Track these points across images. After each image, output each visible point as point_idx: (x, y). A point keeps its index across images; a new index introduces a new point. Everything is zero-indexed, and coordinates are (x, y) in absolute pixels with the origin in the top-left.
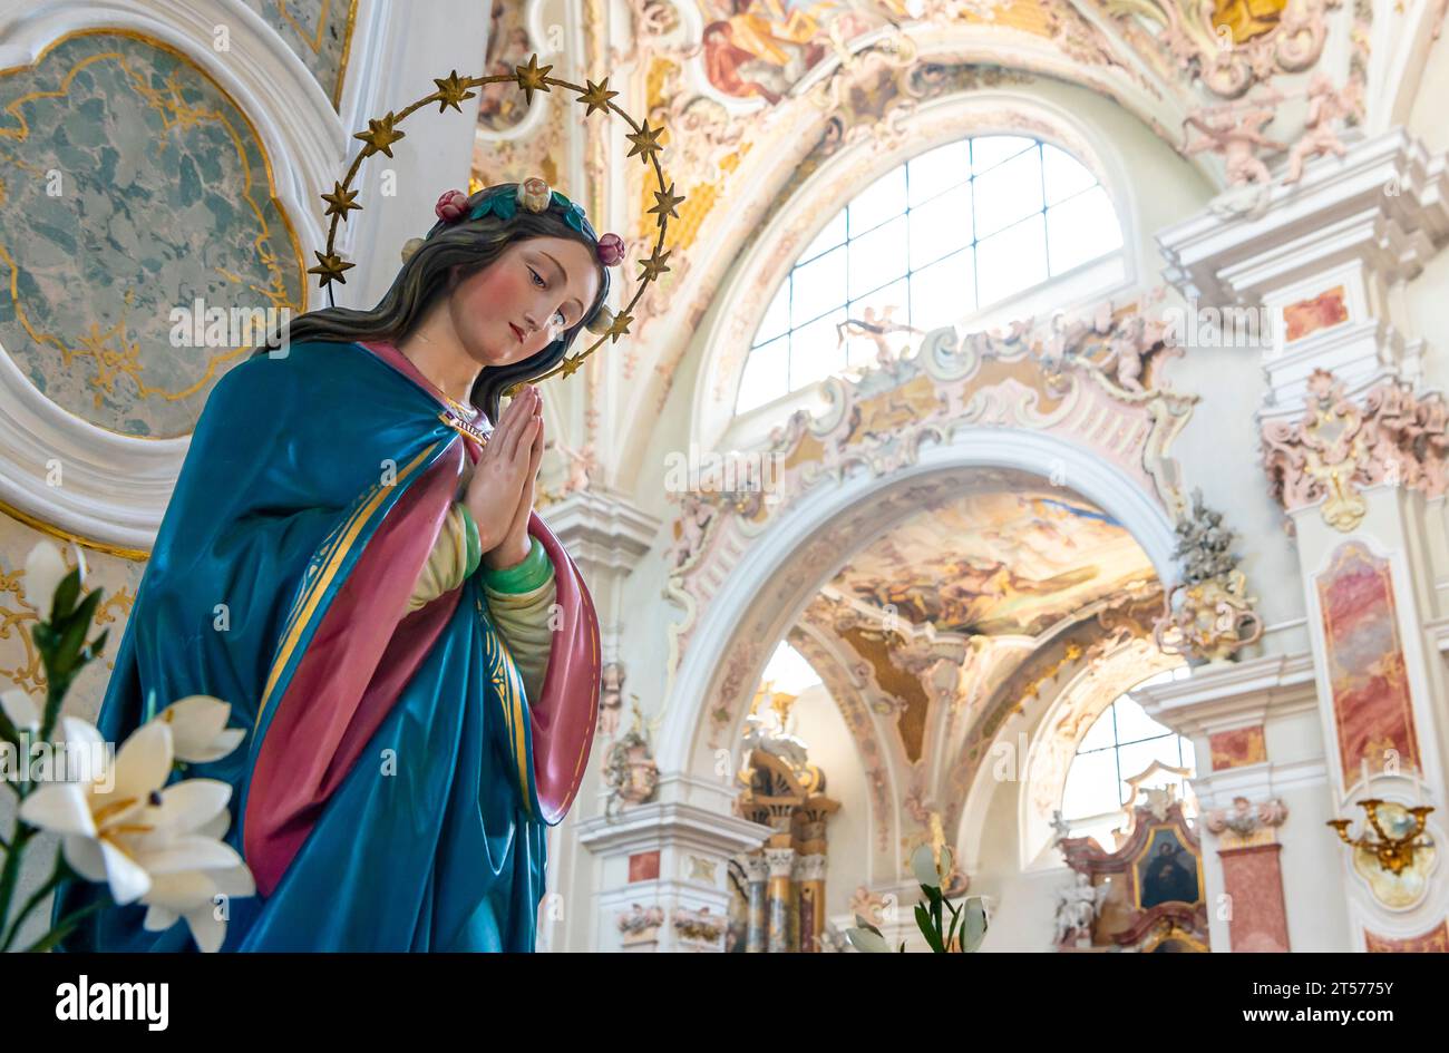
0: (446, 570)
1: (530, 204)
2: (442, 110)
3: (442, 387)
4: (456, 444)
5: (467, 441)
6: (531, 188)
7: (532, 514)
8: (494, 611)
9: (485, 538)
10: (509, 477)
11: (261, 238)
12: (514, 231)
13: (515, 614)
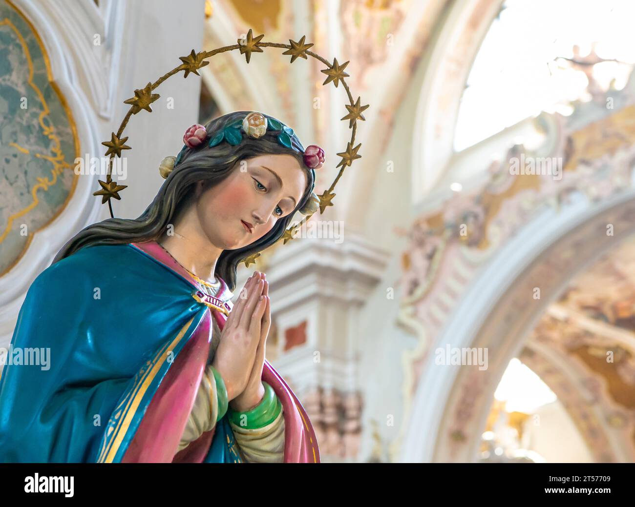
0: (203, 418)
1: (252, 133)
2: (185, 76)
3: (193, 270)
4: (207, 317)
5: (214, 312)
6: (252, 122)
7: (265, 366)
8: (239, 442)
9: (230, 390)
10: (246, 343)
11: (43, 115)
12: (241, 153)
13: (256, 444)
